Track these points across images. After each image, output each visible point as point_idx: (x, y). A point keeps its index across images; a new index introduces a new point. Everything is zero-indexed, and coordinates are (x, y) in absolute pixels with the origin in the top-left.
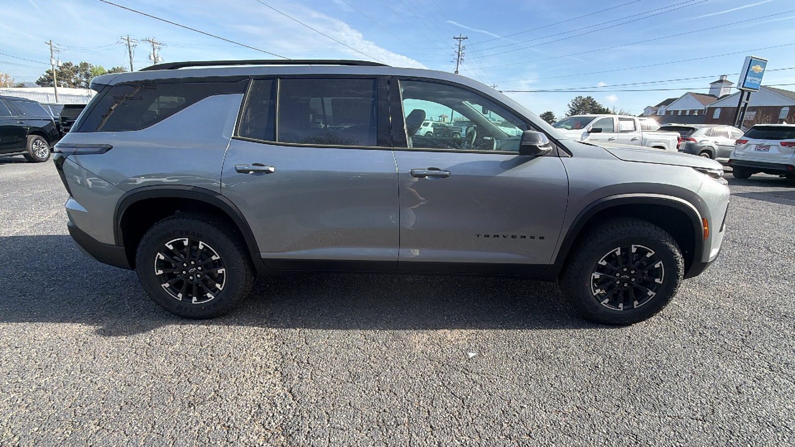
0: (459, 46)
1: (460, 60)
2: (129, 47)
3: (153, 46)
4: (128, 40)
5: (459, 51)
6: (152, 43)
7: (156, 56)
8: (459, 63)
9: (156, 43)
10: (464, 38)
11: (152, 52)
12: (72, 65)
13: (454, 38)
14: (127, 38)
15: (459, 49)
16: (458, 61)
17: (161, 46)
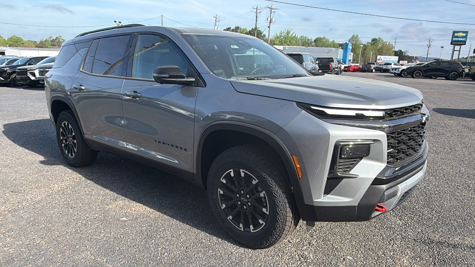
2: (257, 14)
3: (271, 10)
4: (257, 9)
6: (270, 9)
7: (271, 18)
9: (273, 9)
11: (269, 16)
12: (231, 28)
14: (256, 8)
17: (275, 10)
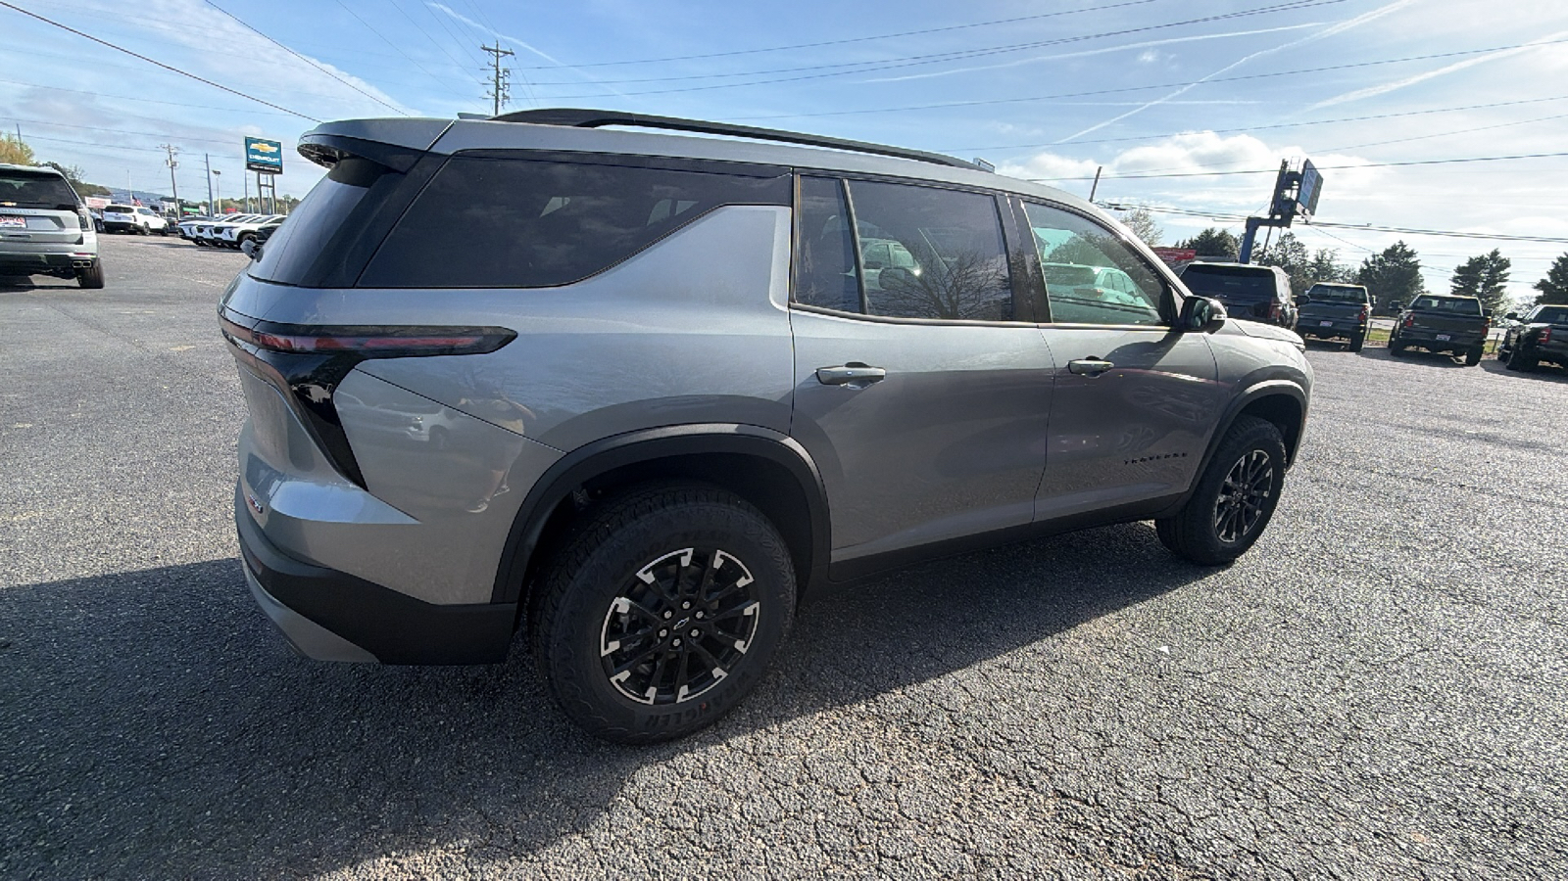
0: (497, 67)
1: (500, 97)
5: (498, 77)
8: (500, 104)
10: (506, 53)
13: (484, 49)
15: (498, 72)
16: (497, 99)
